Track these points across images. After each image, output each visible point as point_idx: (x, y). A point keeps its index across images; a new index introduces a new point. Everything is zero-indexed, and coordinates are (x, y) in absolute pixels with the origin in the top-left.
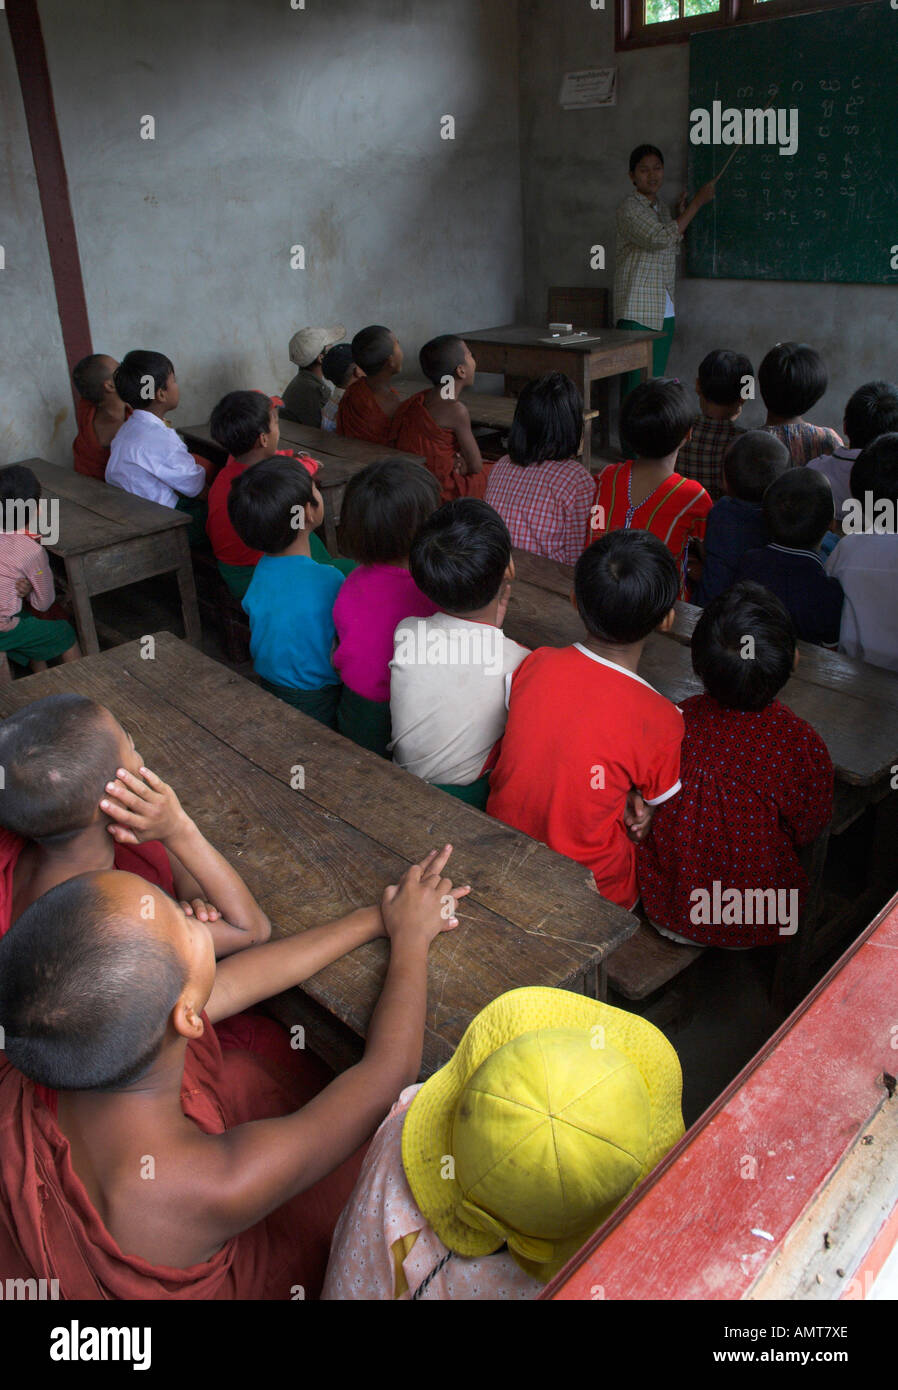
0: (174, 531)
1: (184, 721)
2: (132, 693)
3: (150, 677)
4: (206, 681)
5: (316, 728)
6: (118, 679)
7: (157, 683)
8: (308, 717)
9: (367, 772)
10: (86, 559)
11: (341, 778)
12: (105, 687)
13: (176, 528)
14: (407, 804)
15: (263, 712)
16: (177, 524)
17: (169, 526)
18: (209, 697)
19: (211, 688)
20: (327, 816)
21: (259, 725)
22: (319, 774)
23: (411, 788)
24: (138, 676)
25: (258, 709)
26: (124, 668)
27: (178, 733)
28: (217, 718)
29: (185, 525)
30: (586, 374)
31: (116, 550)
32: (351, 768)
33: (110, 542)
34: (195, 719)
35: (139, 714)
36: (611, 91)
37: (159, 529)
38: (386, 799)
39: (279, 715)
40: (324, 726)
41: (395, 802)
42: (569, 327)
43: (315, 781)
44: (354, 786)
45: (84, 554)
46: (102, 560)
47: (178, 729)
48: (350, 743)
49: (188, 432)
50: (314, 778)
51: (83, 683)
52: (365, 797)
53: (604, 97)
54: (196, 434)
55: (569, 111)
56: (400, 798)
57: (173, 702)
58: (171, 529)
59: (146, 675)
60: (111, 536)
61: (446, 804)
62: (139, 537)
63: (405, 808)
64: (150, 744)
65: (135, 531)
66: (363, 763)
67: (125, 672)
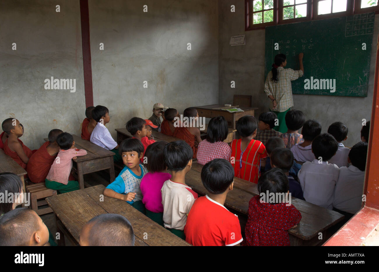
0: (109, 157)
1: (102, 210)
2: (89, 201)
3: (95, 197)
4: (111, 200)
5: (141, 215)
6: (85, 197)
7: (97, 199)
8: (139, 212)
9: (155, 228)
10: (83, 163)
11: (146, 230)
12: (81, 199)
13: (110, 156)
14: (164, 238)
15: (126, 209)
16: (111, 155)
17: (108, 156)
18: (111, 204)
19: (112, 202)
20: (140, 241)
21: (124, 213)
22: (140, 228)
23: (166, 234)
24: (91, 197)
25: (125, 208)
26: (88, 194)
27: (100, 214)
28: (112, 210)
29: (113, 156)
30: (234, 119)
31: (92, 161)
32: (149, 227)
33: (91, 159)
34: (106, 210)
35: (89, 207)
36: (244, 41)
37: (105, 156)
38: (158, 237)
39: (131, 210)
40: (144, 215)
41: (161, 238)
42: (230, 105)
43: (138, 230)
44: (150, 232)
45: (82, 162)
46: (88, 164)
47: (100, 213)
48: (150, 220)
49: (118, 130)
50: (138, 229)
51: (75, 197)
52: (152, 236)
53: (243, 43)
54: (121, 131)
55: (233, 46)
56: (163, 237)
57: (100, 205)
58: (109, 156)
59: (94, 197)
60: (91, 157)
61: (176, 239)
62: (99, 158)
63: (164, 240)
64: (91, 216)
65: (98, 156)
66: (153, 226)
67: (88, 195)
